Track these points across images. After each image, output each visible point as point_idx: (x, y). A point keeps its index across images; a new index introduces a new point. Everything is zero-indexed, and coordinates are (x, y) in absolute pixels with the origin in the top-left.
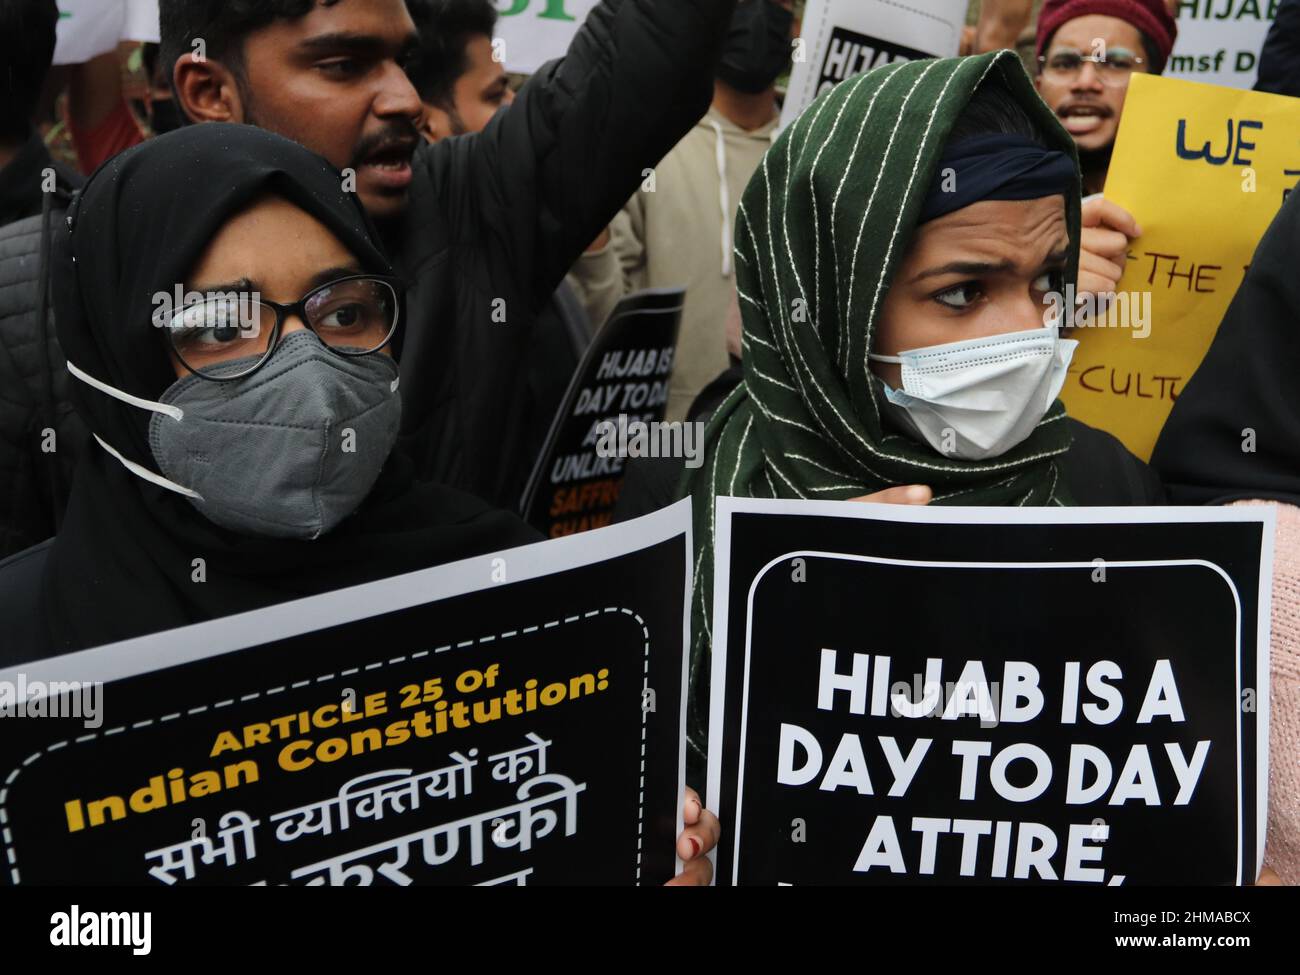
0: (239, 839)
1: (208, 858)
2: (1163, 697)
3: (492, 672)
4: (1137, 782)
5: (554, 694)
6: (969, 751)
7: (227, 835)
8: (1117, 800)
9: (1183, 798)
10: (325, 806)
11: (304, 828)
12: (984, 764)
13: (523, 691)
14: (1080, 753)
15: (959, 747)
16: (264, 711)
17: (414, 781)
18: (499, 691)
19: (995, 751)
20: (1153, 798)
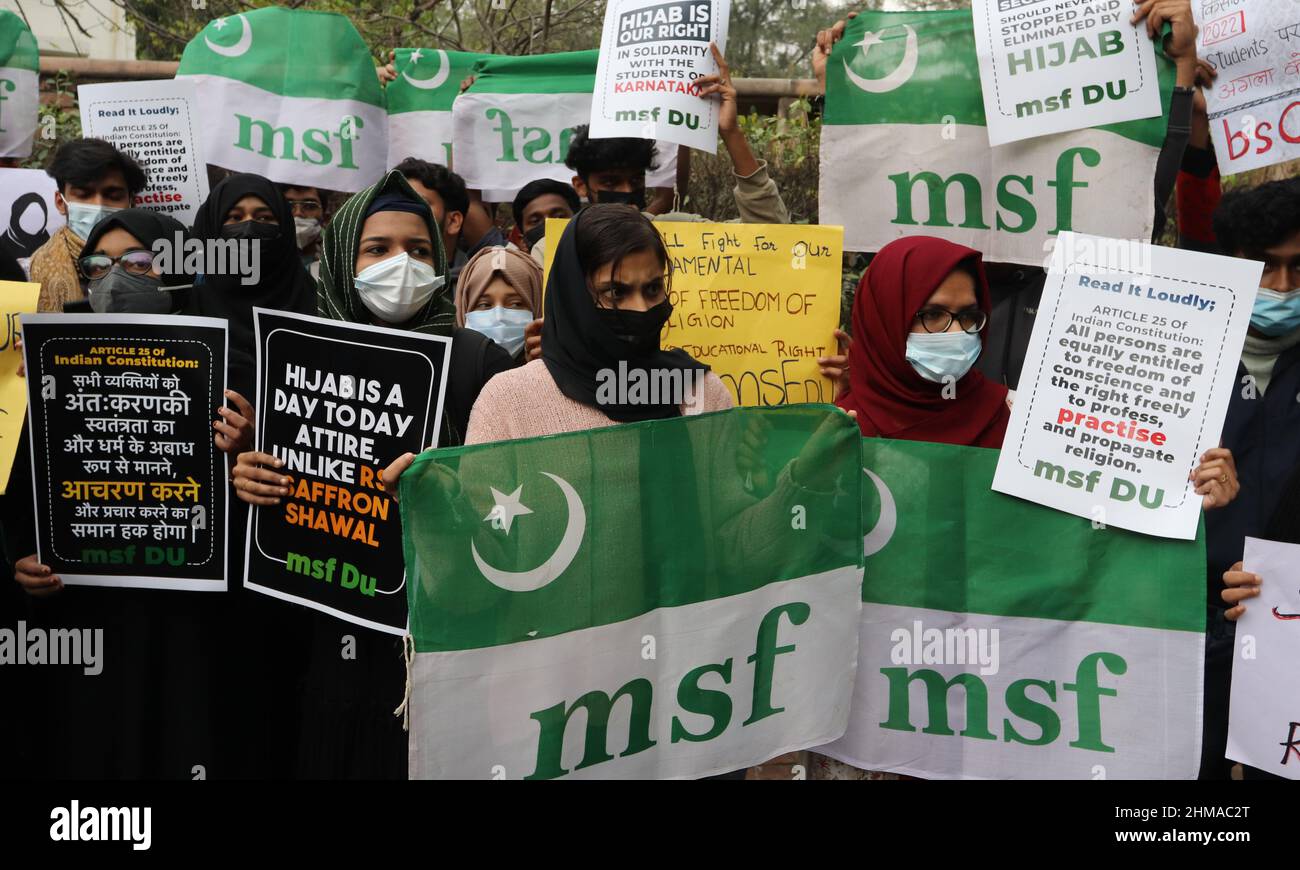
0: (96, 379)
1: (88, 382)
2: (396, 396)
3: (163, 351)
4: (383, 425)
5: (181, 364)
6: (330, 405)
7: (93, 377)
8: (376, 431)
9: (400, 434)
10: (118, 378)
11: (112, 383)
12: (334, 410)
13: (171, 359)
14: (365, 412)
15: (326, 403)
16: (104, 344)
17: (142, 378)
18: (165, 358)
19: (338, 407)
20: (389, 433)
